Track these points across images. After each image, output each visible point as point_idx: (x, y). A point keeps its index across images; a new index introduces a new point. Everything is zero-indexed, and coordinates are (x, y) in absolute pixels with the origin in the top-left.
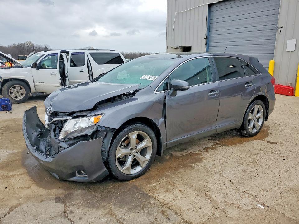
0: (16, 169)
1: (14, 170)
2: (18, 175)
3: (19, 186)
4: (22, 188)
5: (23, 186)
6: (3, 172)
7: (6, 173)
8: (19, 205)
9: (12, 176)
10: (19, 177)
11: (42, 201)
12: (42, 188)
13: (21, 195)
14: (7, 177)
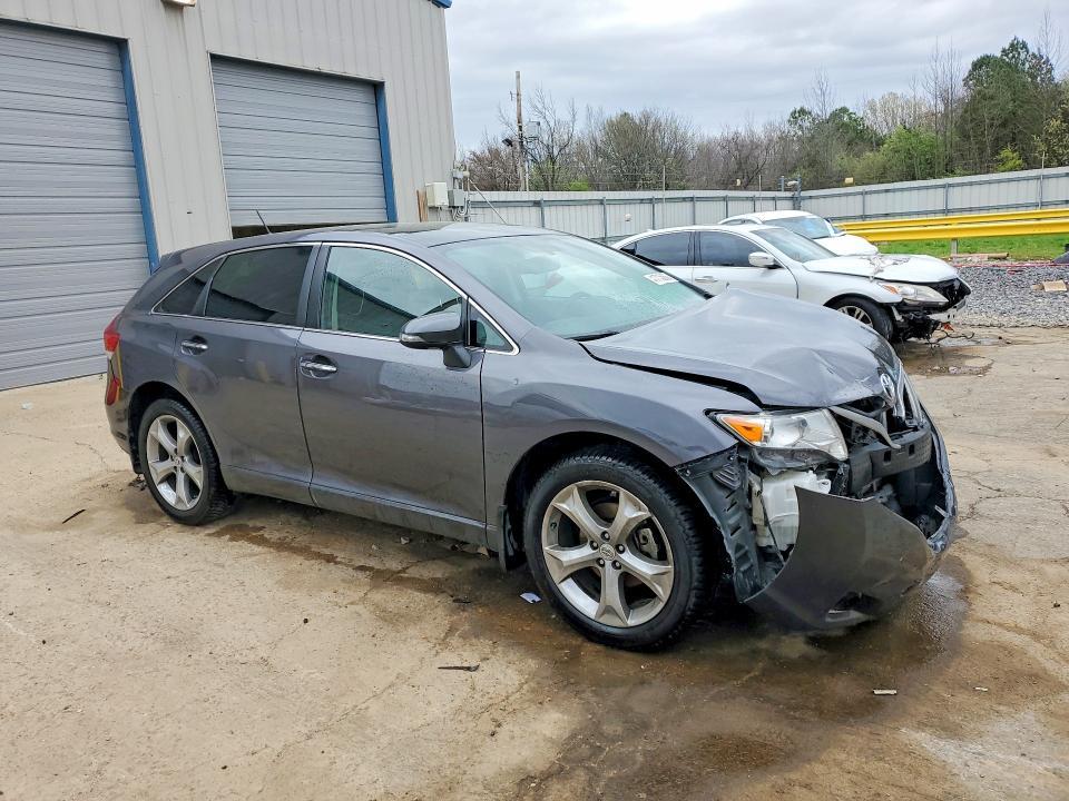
0: (992, 646)
1: (1003, 647)
2: (1000, 625)
3: (1017, 597)
4: (1014, 589)
5: (1009, 593)
6: (1041, 659)
7: (1031, 652)
8: (1043, 561)
9: (1018, 630)
10: (1002, 617)
11: (991, 546)
12: (967, 566)
13: (1028, 577)
14: (1036, 636)
